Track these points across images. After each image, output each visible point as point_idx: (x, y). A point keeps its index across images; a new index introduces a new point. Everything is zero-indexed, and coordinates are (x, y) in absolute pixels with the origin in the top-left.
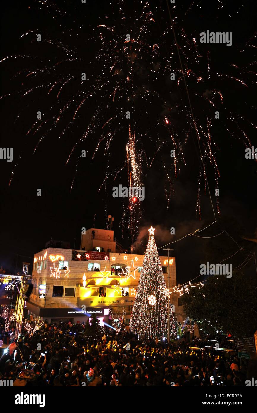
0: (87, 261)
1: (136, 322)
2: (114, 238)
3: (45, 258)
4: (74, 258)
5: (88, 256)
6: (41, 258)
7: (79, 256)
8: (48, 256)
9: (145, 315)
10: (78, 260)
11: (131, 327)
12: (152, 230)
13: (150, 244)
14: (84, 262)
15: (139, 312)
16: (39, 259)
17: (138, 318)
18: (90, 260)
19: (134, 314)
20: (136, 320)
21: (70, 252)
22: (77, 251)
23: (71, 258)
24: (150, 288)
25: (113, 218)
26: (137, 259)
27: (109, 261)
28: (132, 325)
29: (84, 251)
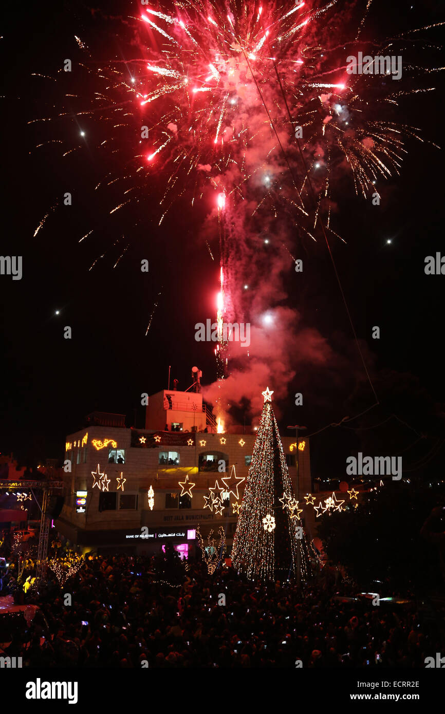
0: (156, 448)
1: (242, 552)
2: (203, 406)
3: (84, 444)
4: (135, 444)
5: (158, 439)
6: (77, 444)
7: (143, 440)
8: (89, 440)
9: (258, 540)
10: (142, 445)
11: (235, 559)
12: (268, 394)
13: (264, 419)
14: (152, 450)
15: (247, 535)
16: (75, 446)
17: (245, 544)
18: (162, 446)
19: (240, 538)
20: (243, 548)
21: (127, 433)
22: (140, 431)
23: (129, 444)
24: (266, 493)
25: (201, 372)
26: (242, 443)
27: (194, 447)
28: (236, 557)
29: (152, 431)
